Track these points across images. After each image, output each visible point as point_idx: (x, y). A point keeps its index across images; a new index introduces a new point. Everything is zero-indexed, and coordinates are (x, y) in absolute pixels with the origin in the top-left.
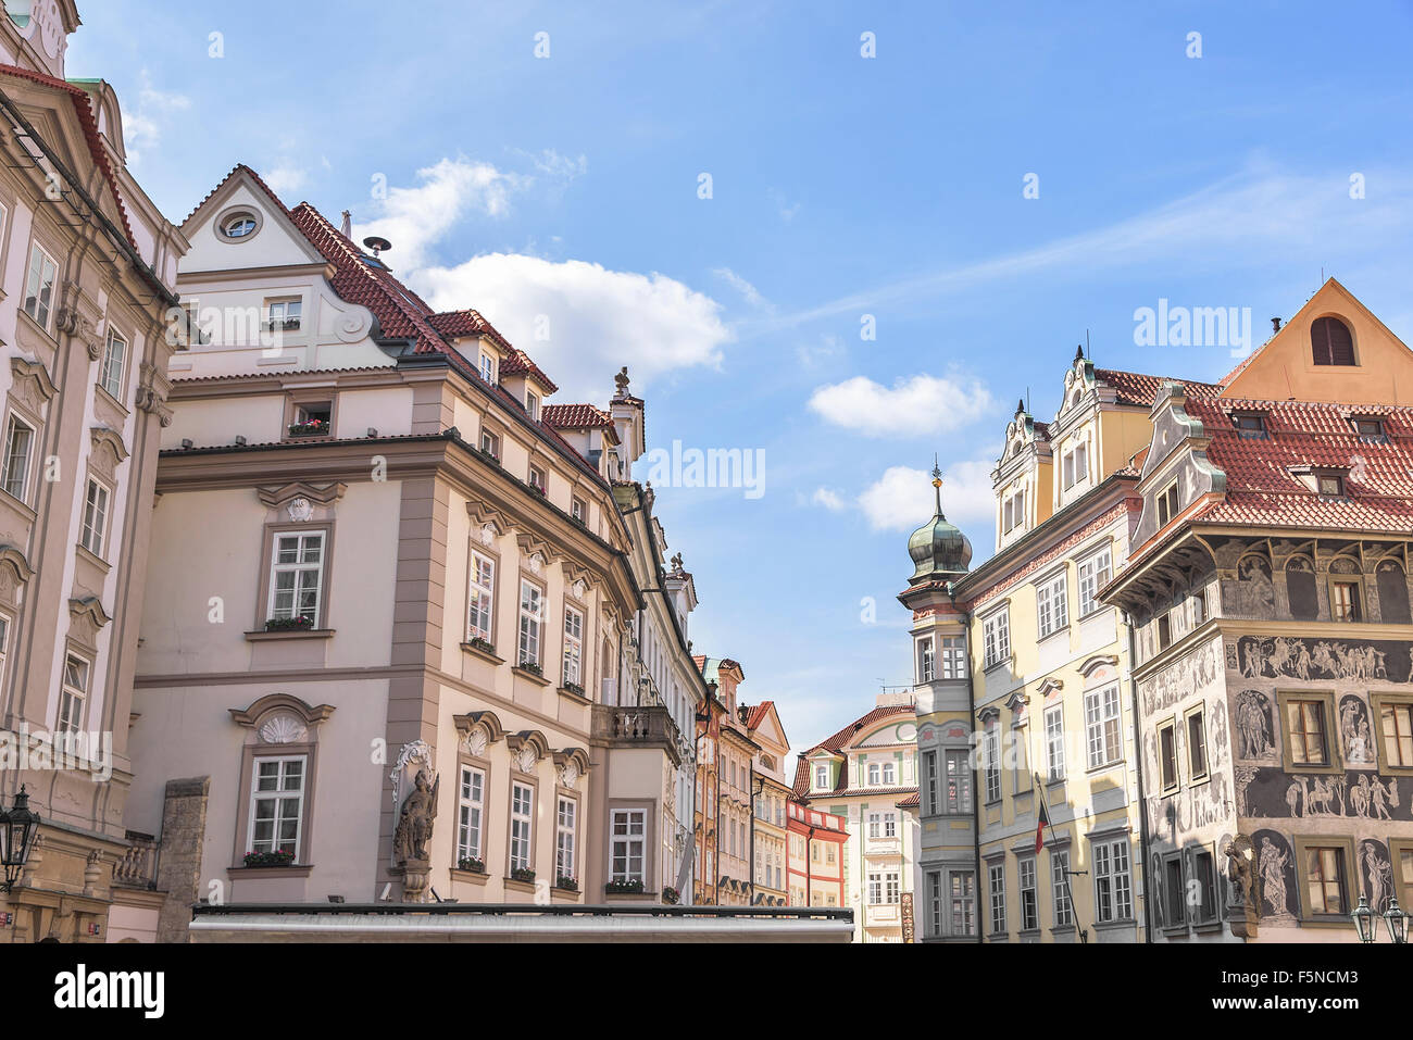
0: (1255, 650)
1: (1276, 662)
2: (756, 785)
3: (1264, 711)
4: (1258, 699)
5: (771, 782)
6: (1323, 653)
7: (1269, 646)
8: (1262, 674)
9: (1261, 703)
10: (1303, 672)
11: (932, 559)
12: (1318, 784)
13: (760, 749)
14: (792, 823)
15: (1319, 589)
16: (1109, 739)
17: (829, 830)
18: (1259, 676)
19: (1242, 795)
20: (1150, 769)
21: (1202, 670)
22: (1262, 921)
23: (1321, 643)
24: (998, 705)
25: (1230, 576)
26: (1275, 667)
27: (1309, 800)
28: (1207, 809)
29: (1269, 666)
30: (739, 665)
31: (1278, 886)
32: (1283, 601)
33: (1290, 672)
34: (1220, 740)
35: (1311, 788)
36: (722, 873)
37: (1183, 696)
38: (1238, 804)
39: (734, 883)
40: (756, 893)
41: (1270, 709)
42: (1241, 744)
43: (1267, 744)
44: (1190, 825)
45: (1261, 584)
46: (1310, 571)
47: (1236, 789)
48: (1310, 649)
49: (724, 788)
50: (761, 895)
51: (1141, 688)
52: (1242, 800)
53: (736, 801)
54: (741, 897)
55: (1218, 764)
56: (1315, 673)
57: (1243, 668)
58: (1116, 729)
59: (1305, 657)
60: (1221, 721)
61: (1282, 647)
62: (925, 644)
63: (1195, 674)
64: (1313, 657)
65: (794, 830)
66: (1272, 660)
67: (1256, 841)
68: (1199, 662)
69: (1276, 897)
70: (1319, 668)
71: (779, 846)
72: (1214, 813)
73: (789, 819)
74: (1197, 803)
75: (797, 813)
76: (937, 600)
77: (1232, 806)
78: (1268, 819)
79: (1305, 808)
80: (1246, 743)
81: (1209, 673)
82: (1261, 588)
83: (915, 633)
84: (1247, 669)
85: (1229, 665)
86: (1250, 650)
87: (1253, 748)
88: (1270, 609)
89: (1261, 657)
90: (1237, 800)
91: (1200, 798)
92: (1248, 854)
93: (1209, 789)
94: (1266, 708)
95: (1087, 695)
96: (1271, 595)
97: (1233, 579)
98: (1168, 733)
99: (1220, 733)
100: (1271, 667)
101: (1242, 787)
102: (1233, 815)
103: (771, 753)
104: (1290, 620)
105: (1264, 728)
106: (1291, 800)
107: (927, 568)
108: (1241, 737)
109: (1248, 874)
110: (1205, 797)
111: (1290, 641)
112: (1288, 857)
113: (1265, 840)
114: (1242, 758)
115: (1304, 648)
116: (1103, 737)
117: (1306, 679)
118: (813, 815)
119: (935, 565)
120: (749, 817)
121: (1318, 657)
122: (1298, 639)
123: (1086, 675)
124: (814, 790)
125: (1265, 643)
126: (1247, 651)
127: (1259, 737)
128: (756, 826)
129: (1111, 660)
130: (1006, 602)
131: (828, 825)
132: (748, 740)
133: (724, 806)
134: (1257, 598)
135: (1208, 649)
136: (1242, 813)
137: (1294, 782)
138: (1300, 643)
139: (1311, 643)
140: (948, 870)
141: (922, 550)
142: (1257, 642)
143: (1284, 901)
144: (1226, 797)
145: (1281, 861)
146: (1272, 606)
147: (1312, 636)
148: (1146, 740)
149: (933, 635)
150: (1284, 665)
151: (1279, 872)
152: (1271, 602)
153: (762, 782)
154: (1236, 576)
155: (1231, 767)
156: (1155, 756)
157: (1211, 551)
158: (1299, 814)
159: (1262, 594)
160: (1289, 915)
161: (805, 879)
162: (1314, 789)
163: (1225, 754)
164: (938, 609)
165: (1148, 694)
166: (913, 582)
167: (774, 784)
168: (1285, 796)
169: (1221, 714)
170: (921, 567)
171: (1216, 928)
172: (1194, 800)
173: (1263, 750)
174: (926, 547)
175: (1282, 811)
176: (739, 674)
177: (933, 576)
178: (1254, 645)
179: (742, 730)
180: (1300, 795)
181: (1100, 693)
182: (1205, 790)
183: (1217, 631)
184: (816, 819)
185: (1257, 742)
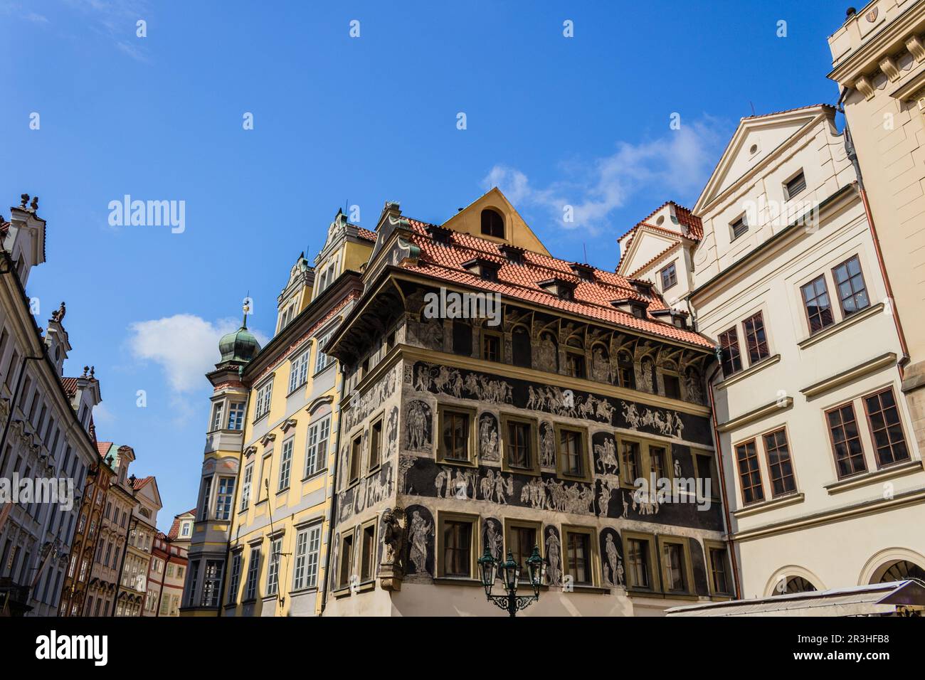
0: (425, 372)
1: (439, 383)
2: (132, 523)
3: (426, 416)
4: (423, 407)
5: (142, 523)
6: (472, 381)
7: (435, 371)
8: (429, 389)
9: (425, 410)
10: (457, 391)
11: (233, 352)
12: (458, 474)
13: (139, 502)
14: (156, 551)
15: (474, 337)
16: (320, 455)
17: (181, 558)
18: (427, 392)
19: (403, 478)
20: (343, 472)
21: (386, 388)
22: (406, 578)
23: (472, 374)
24: (256, 445)
25: (414, 318)
26: (438, 386)
27: (451, 485)
28: (377, 491)
29: (434, 385)
30: (132, 450)
31: (421, 550)
32: (449, 341)
33: (448, 391)
34: (392, 437)
35: (454, 477)
36: (94, 574)
37: (371, 411)
38: (399, 484)
39: (103, 583)
40: (121, 591)
41: (431, 416)
42: (407, 438)
43: (426, 440)
44: (363, 507)
45: (435, 327)
46: (469, 325)
47: (399, 472)
48: (463, 377)
49: (105, 521)
50: (124, 593)
51: (344, 415)
52: (402, 481)
53: (114, 532)
54: (108, 592)
55: (388, 455)
56: (465, 394)
57: (415, 383)
58: (325, 448)
59: (459, 382)
60: (394, 422)
61: (445, 373)
62: (219, 406)
63: (381, 392)
64: (465, 383)
65: (157, 555)
66: (436, 381)
67: (408, 513)
68: (385, 383)
69: (419, 559)
70: (469, 391)
71: (144, 564)
72: (381, 494)
73: (154, 548)
74: (370, 489)
75: (161, 545)
76: (231, 377)
77: (395, 486)
78: (420, 497)
79: (448, 492)
80: (410, 438)
81: (390, 390)
82: (435, 330)
83: (213, 399)
84: (418, 385)
85: (406, 381)
86: (422, 371)
87: (415, 441)
88: (439, 345)
89: (429, 378)
90: (399, 480)
91: (372, 485)
92: (402, 523)
93: (380, 477)
94: (428, 414)
95: (311, 426)
96: (441, 336)
97: (416, 321)
98: (358, 441)
99: (392, 431)
100: (436, 385)
101: (404, 471)
102: (394, 494)
103: (148, 507)
104: (452, 354)
105: (425, 429)
106: (439, 484)
107: (230, 357)
108: (407, 434)
109: (399, 539)
110: (376, 483)
111: (451, 369)
112: (431, 528)
113: (416, 514)
114: (407, 449)
115: (459, 376)
116: (316, 455)
117: (459, 397)
118: (172, 548)
119: (235, 356)
120: (124, 543)
121: (468, 383)
122: (456, 369)
123: (311, 413)
124: (180, 537)
125: (433, 368)
126: (420, 371)
127: (421, 434)
128: (128, 549)
129: (329, 399)
130: (273, 375)
131: (181, 555)
132: (133, 497)
133: (104, 534)
134: (432, 336)
135: (392, 371)
136: (401, 490)
137: (442, 470)
138: (457, 372)
139: (465, 373)
140: (206, 559)
141: (228, 346)
142: (427, 367)
143: (424, 562)
144: (391, 478)
145: (425, 530)
146: (441, 344)
147: (466, 368)
148: (343, 451)
149: (224, 400)
150: (445, 385)
151: (423, 539)
152: (441, 340)
153: (137, 523)
154: (418, 319)
155: (397, 457)
156: (347, 461)
157: (402, 295)
158: (443, 495)
159: (435, 334)
160: (426, 574)
161: (160, 586)
162: (456, 477)
163: (394, 446)
164: (231, 383)
165: (349, 418)
166: (218, 366)
167: (145, 525)
168: (435, 481)
169: (395, 417)
170: (225, 357)
171: (370, 586)
172: (368, 487)
173: (423, 445)
174: (230, 345)
175: (431, 492)
176: (132, 456)
177: (232, 362)
178: (426, 368)
179: (129, 490)
180: (445, 480)
181: (319, 424)
182: (377, 478)
183: (400, 356)
184: (174, 550)
185: (419, 438)
